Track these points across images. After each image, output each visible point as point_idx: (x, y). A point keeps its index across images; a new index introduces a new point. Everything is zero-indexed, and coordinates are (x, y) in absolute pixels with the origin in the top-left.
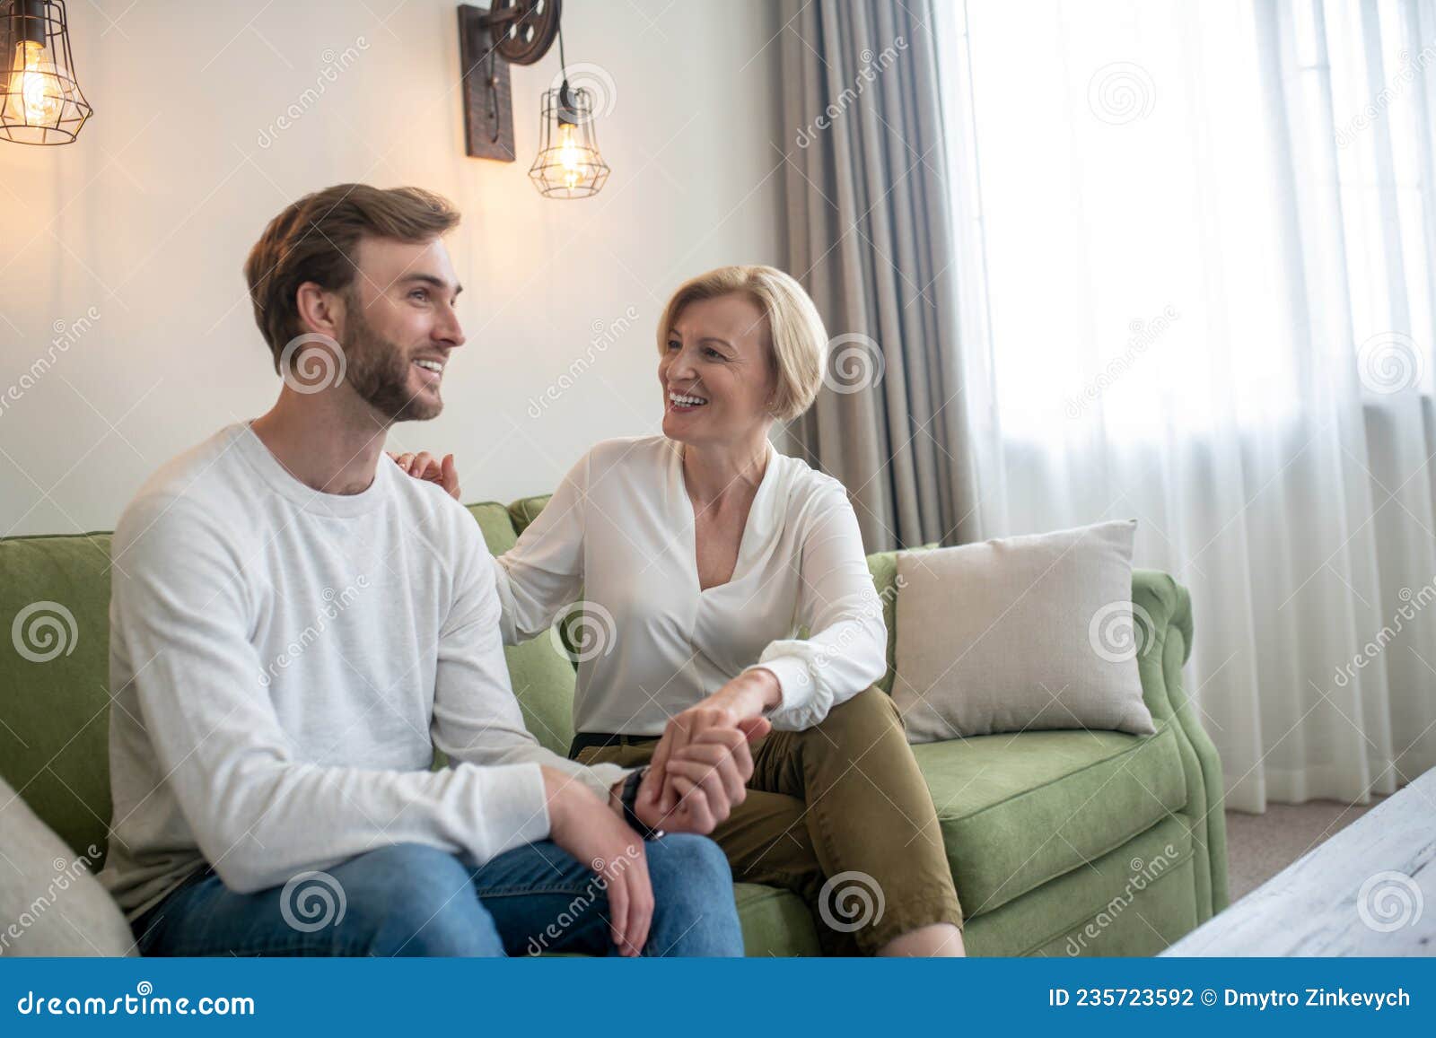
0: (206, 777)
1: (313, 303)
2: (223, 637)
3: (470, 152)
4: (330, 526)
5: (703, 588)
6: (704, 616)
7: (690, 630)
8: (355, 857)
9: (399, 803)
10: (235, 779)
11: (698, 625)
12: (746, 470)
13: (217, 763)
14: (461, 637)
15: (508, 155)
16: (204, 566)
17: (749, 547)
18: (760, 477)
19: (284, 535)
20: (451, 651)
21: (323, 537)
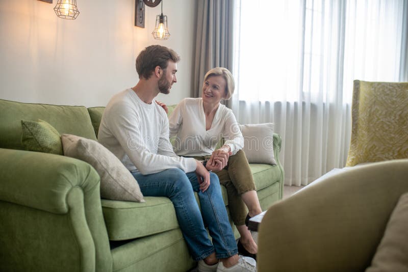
0: (139, 154)
1: (158, 70)
2: (134, 127)
3: (136, 25)
4: (147, 110)
5: (207, 130)
6: (207, 136)
7: (204, 139)
8: (166, 170)
9: (174, 162)
10: (144, 154)
11: (206, 138)
12: (215, 108)
13: (141, 152)
14: (164, 134)
15: (143, 27)
16: (133, 116)
17: (215, 122)
18: (217, 108)
19: (141, 110)
20: (162, 137)
21: (146, 112)
